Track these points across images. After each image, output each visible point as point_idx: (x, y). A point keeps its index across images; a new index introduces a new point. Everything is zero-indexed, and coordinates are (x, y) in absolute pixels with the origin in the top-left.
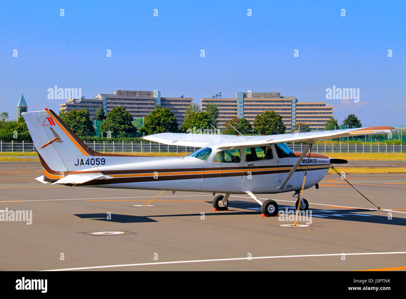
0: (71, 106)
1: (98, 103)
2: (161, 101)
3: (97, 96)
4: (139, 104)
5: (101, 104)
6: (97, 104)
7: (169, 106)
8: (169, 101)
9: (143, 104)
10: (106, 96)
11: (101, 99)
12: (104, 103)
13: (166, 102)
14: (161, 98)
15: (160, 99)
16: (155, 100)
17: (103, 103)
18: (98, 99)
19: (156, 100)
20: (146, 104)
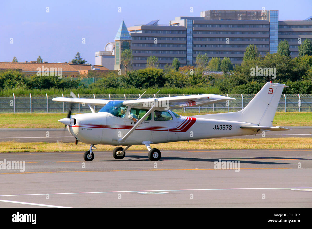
0: (138, 37)
1: (179, 31)
2: (279, 27)
3: (174, 20)
4: (243, 32)
5: (183, 33)
6: (178, 33)
7: (290, 34)
8: (290, 26)
9: (249, 32)
10: (191, 21)
11: (184, 25)
12: (188, 32)
13: (285, 29)
14: (279, 21)
15: (278, 24)
16: (269, 25)
17: (186, 31)
18: (176, 26)
19: (271, 26)
20: (254, 32)
